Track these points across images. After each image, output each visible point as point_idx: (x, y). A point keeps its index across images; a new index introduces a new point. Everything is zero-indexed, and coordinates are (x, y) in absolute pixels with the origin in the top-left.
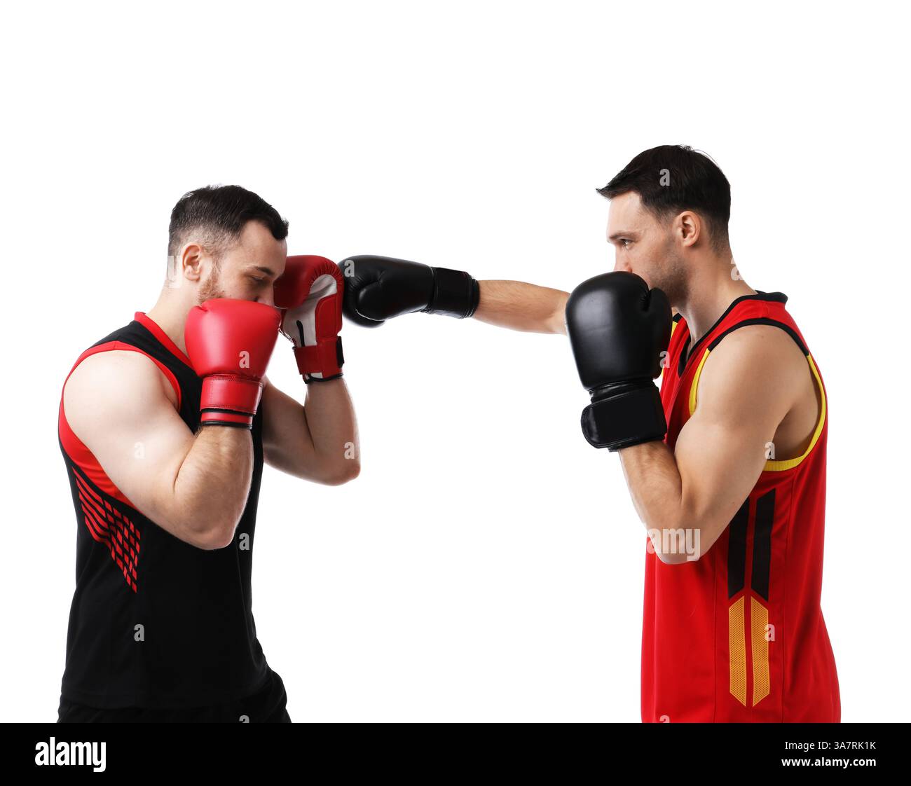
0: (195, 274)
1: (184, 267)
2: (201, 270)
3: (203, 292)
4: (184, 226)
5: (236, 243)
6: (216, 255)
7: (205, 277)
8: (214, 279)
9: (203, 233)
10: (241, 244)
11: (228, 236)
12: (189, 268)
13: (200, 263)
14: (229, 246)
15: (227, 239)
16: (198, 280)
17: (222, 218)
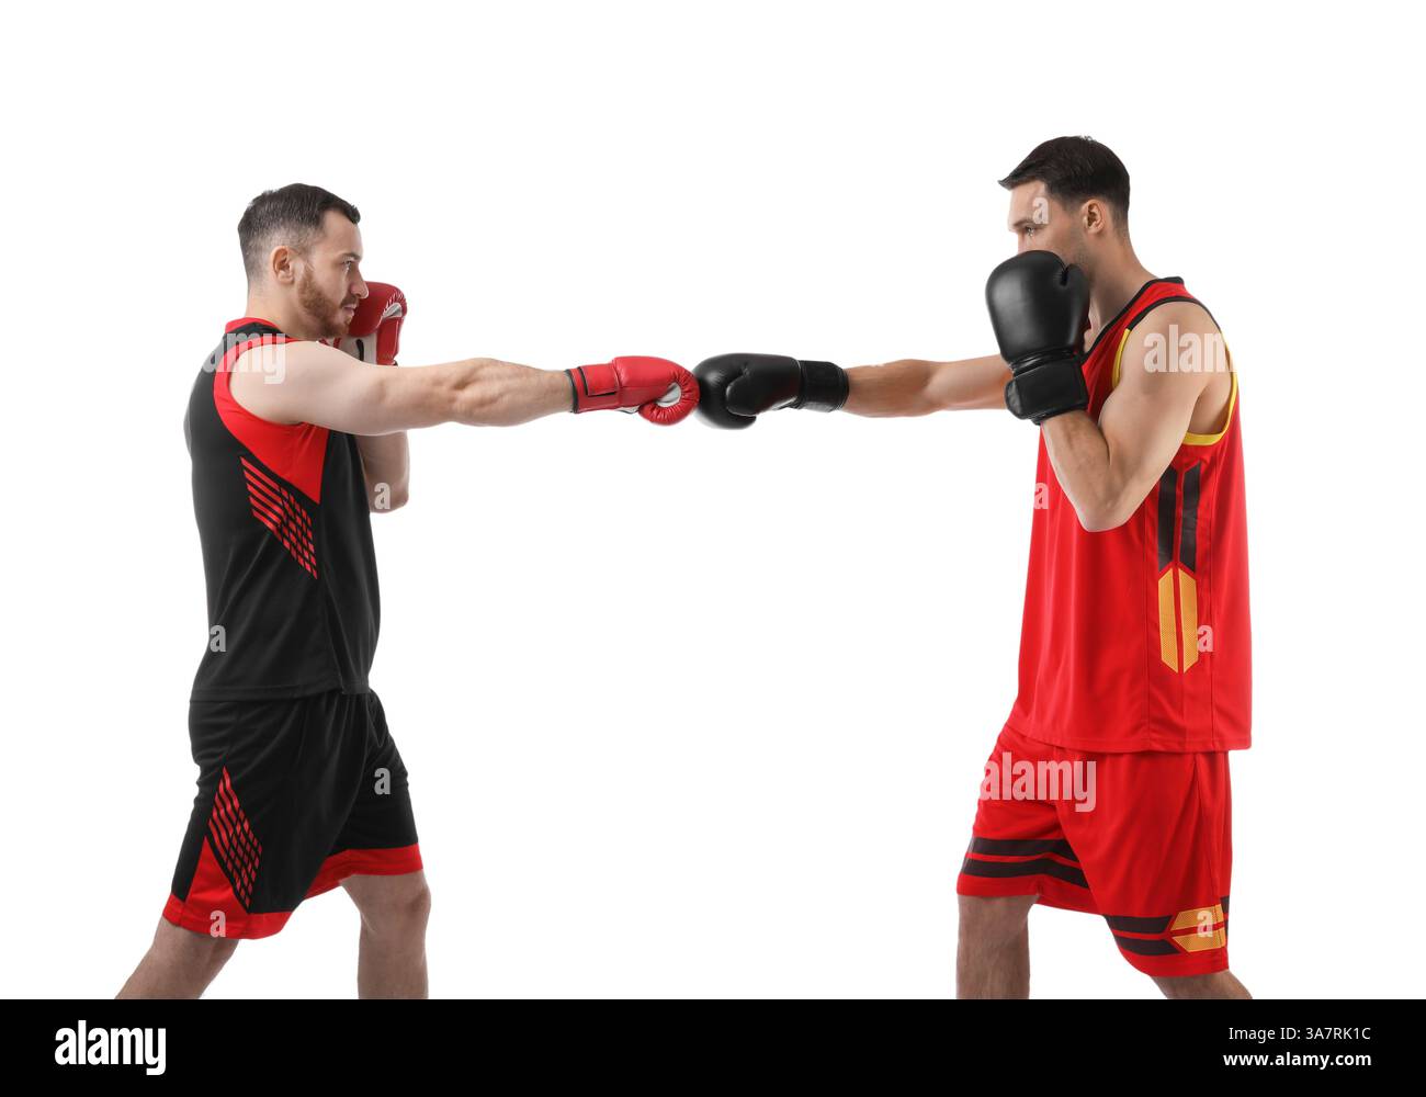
0: (288, 277)
1: (277, 273)
2: (293, 271)
3: (302, 291)
4: (262, 232)
5: (321, 235)
6: (304, 252)
7: (298, 279)
8: (309, 276)
9: (287, 234)
10: (325, 236)
11: (311, 231)
12: (282, 272)
13: (291, 265)
14: (315, 240)
15: (311, 233)
16: (293, 282)
17: (301, 214)
